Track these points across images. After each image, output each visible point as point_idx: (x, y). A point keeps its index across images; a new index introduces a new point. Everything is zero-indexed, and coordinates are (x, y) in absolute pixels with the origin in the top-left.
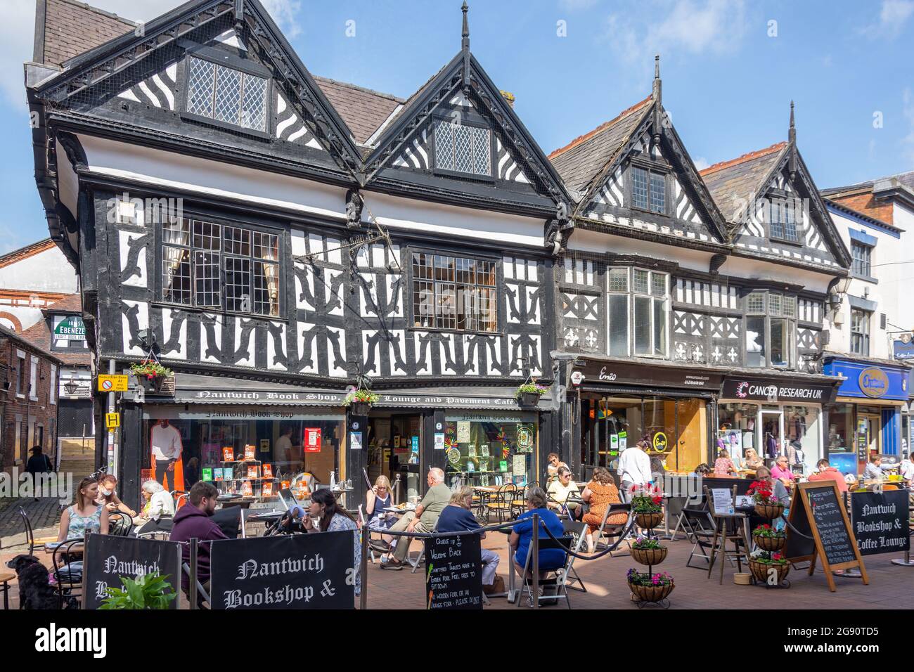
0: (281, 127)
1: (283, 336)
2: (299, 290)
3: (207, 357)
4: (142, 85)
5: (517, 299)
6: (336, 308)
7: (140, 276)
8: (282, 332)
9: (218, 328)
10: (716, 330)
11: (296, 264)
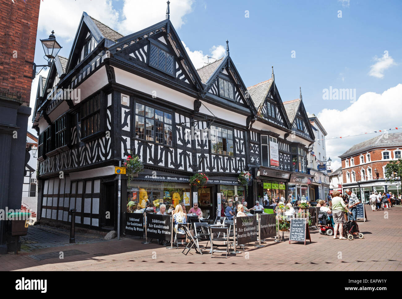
0: (178, 73)
1: (173, 154)
2: (178, 137)
3: (149, 162)
4: (137, 52)
5: (238, 145)
6: (189, 144)
7: (128, 126)
8: (173, 153)
9: (153, 150)
10: (285, 159)
11: (177, 126)
